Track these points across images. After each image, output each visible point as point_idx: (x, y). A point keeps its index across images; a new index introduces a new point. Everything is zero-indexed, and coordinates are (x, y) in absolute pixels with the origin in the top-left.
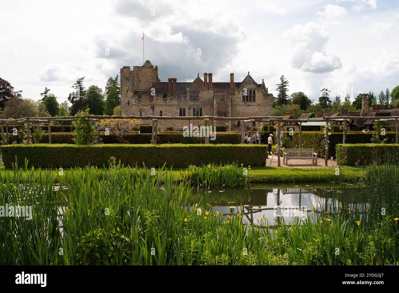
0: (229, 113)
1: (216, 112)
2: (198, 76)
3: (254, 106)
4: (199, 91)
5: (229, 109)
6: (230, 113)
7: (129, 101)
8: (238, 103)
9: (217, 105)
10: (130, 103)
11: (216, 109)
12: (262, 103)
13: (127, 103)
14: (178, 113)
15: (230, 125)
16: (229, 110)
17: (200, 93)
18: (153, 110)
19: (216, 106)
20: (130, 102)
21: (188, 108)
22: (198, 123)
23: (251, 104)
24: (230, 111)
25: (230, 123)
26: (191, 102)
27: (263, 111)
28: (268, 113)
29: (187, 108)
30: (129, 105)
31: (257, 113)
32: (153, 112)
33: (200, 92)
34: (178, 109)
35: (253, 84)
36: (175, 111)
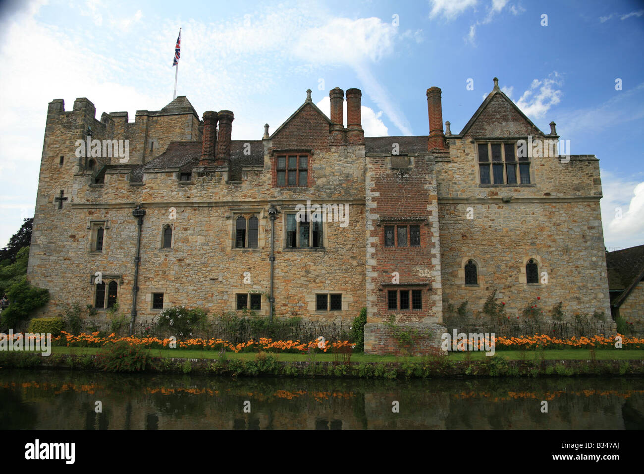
0: (429, 225)
1: (377, 224)
2: (309, 96)
3: (529, 201)
4: (309, 151)
5: (429, 208)
6: (436, 225)
7: (62, 192)
8: (463, 192)
9: (377, 194)
10: (66, 199)
11: (373, 211)
12: (559, 191)
13: (57, 199)
14: (227, 234)
15: (439, 279)
16: (430, 213)
17: (315, 156)
18: (141, 223)
19: (374, 199)
20: (65, 196)
21: (267, 214)
22: (308, 272)
23: (516, 195)
24: (434, 219)
25: (438, 267)
26: (278, 189)
27: (565, 221)
28: (586, 228)
29: (262, 215)
30: (61, 207)
31: (542, 230)
32: (140, 230)
33: (313, 154)
34: (228, 218)
35: (515, 120)
36: (218, 226)
